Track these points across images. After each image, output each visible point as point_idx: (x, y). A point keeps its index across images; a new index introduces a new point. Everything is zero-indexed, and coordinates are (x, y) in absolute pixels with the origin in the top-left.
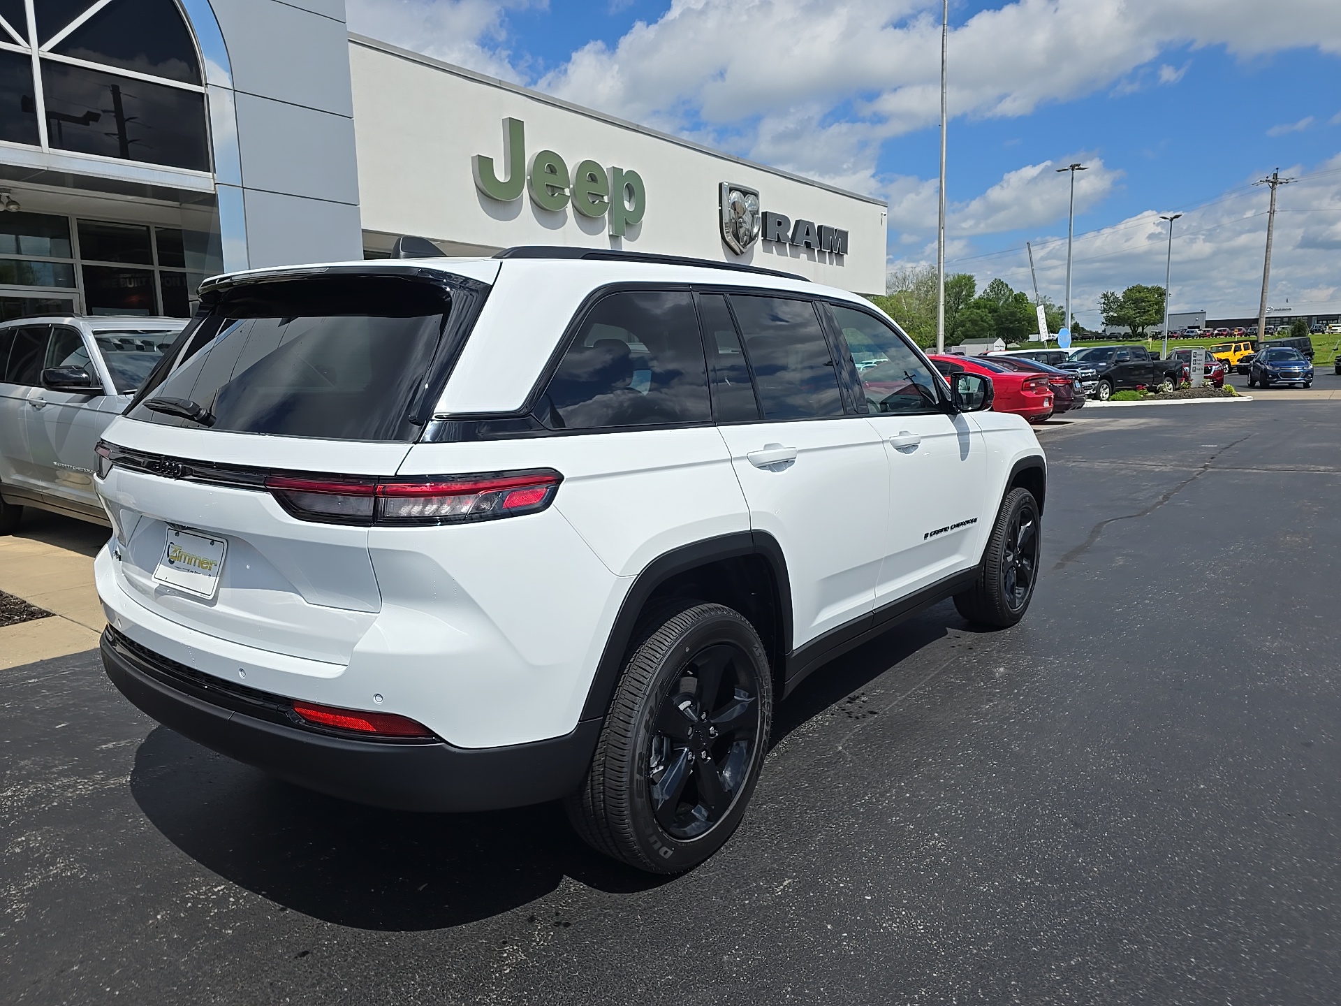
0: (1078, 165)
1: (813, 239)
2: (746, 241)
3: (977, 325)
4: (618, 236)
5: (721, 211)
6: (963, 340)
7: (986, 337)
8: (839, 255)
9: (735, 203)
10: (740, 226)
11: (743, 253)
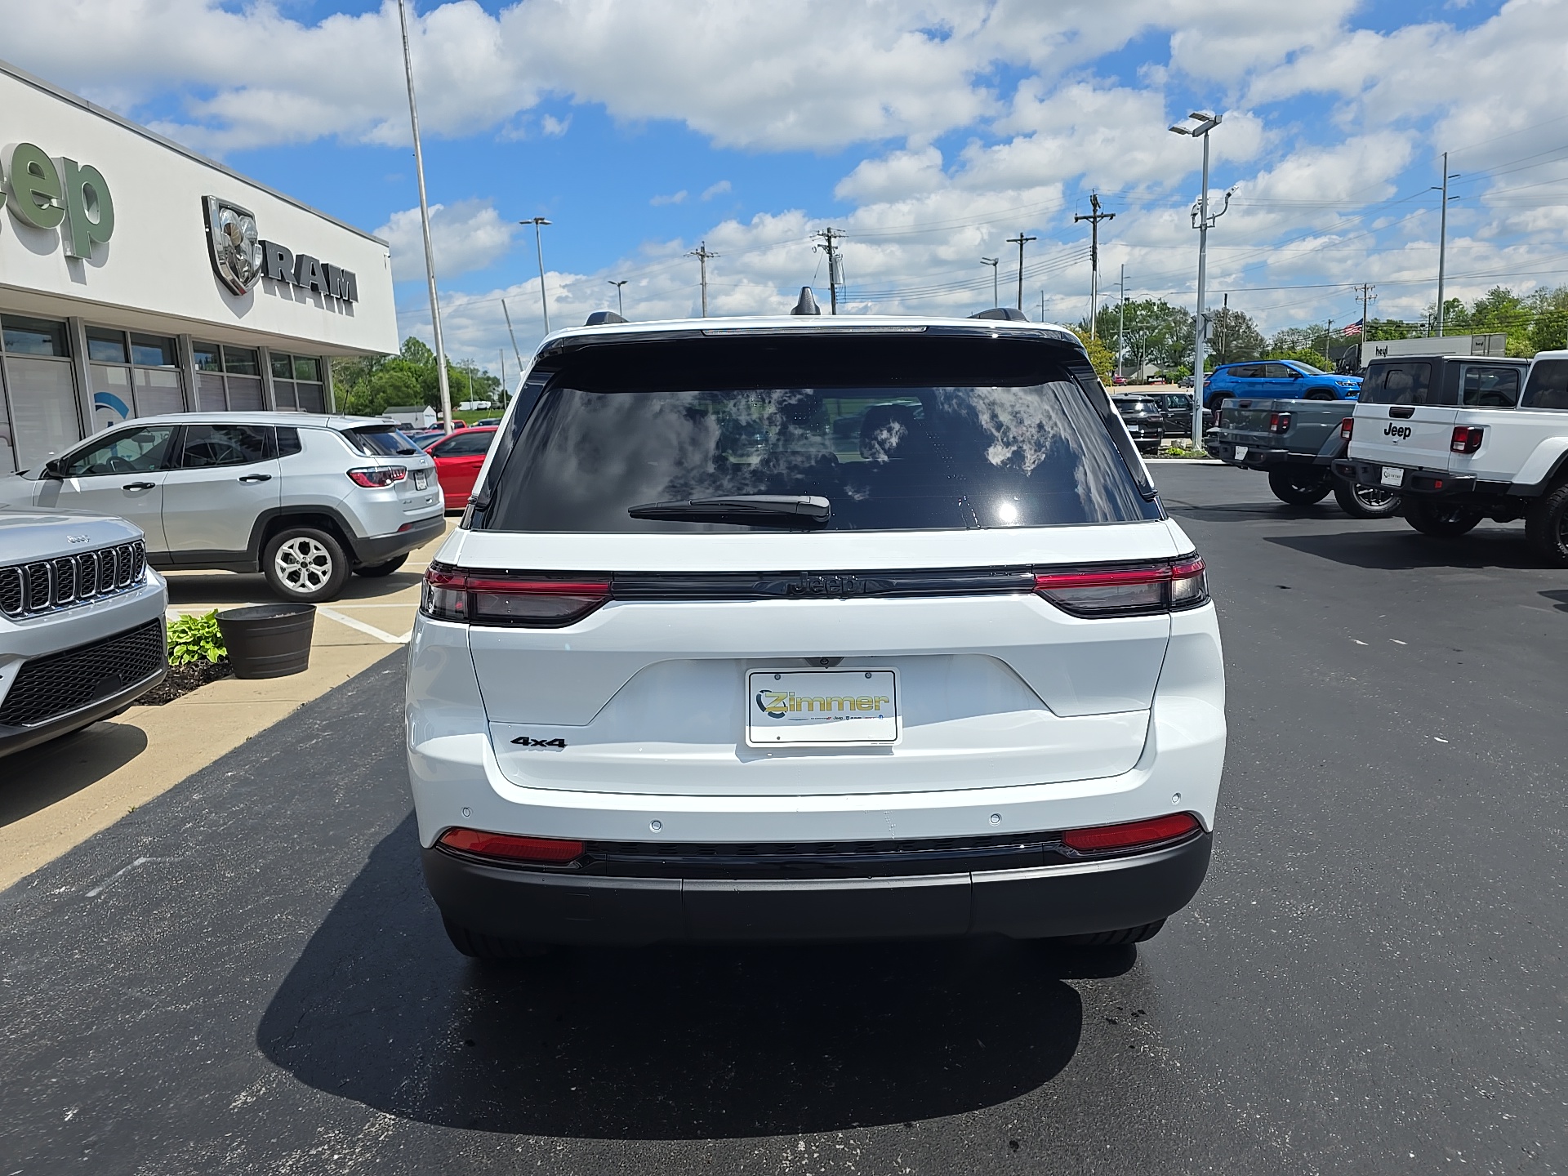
0: (542, 219)
1: (320, 279)
2: (248, 278)
3: (399, 391)
4: (78, 259)
5: (209, 236)
6: (385, 408)
7: (412, 405)
8: (348, 303)
9: (228, 226)
10: (238, 256)
11: (243, 292)
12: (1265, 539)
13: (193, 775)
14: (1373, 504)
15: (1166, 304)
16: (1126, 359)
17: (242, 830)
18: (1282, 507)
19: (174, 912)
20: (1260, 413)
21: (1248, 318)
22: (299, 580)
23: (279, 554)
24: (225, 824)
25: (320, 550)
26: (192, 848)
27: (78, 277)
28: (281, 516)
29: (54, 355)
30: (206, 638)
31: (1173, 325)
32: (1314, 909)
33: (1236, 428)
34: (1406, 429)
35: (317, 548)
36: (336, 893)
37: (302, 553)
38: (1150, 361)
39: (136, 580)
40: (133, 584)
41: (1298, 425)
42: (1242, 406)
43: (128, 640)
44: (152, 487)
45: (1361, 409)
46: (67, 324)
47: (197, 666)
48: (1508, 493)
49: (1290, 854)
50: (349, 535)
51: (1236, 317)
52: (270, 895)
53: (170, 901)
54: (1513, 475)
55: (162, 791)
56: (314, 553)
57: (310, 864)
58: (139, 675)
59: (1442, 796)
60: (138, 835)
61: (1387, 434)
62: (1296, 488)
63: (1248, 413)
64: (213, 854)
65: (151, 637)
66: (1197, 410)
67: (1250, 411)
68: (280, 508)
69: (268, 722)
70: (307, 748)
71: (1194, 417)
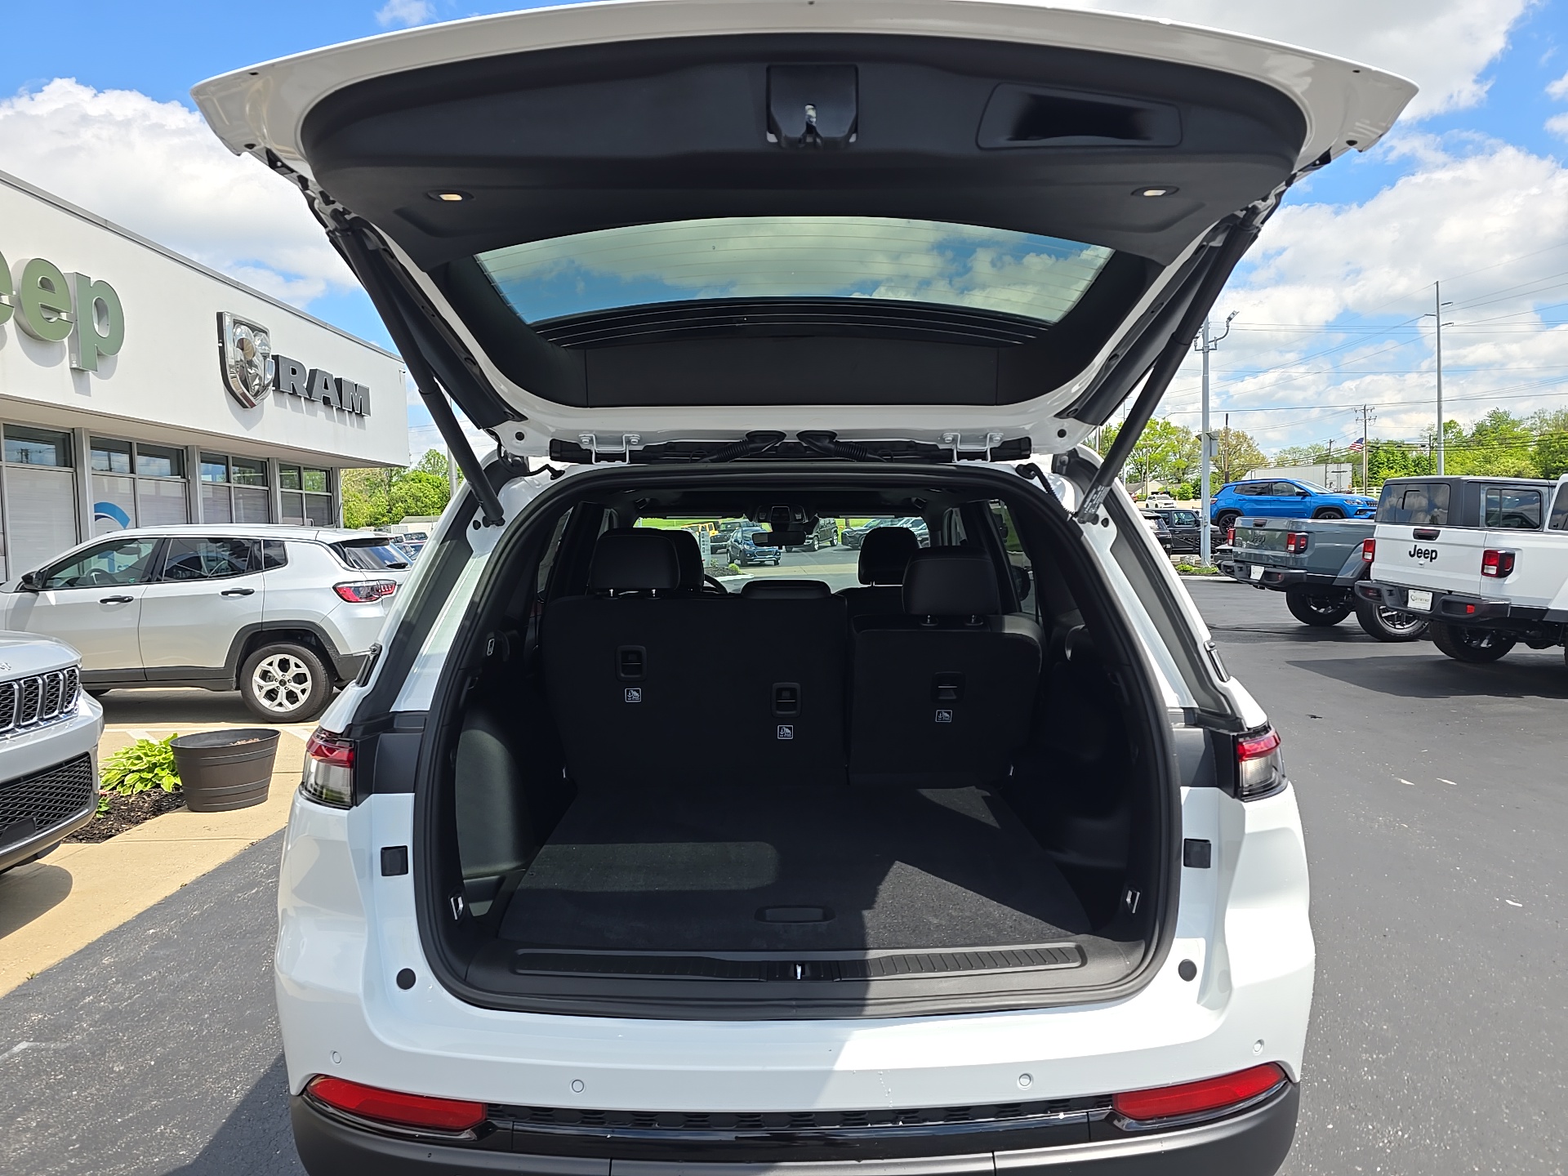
1: (332, 393)
2: (258, 391)
3: (419, 500)
4: (83, 371)
5: (222, 351)
7: (429, 515)
8: (360, 415)
9: (241, 341)
10: (249, 370)
11: (253, 405)
12: (1288, 662)
13: (111, 932)
14: (1398, 626)
15: (1169, 423)
16: (1130, 476)
17: (148, 1007)
18: (1302, 628)
19: (42, 1120)
20: (1274, 532)
21: (1249, 437)
22: (276, 699)
23: (258, 671)
24: (130, 998)
25: (300, 667)
26: (84, 1030)
27: (83, 388)
28: (262, 631)
29: (57, 466)
30: (161, 765)
31: (1176, 443)
32: (1403, 1135)
33: (1250, 547)
34: (1432, 551)
35: (297, 666)
36: (236, 1097)
37: (282, 671)
38: (1154, 477)
39: (65, 710)
40: (61, 716)
41: (1316, 544)
42: (1257, 525)
43: (47, 779)
44: (129, 600)
45: (1382, 531)
46: (72, 434)
47: (149, 796)
48: (1544, 620)
49: (1364, 1056)
50: (330, 652)
51: (1238, 437)
52: (158, 1099)
53: (42, 1104)
54: (1550, 600)
55: (71, 952)
56: (293, 671)
57: (214, 1055)
58: (59, 817)
59: (1528, 978)
60: (29, 1010)
61: (1412, 556)
62: (1315, 609)
63: (1262, 533)
64: (106, 1039)
65: (77, 774)
66: (1205, 526)
67: (1264, 530)
68: (262, 623)
69: (209, 866)
70: (245, 899)
71: (1202, 533)
